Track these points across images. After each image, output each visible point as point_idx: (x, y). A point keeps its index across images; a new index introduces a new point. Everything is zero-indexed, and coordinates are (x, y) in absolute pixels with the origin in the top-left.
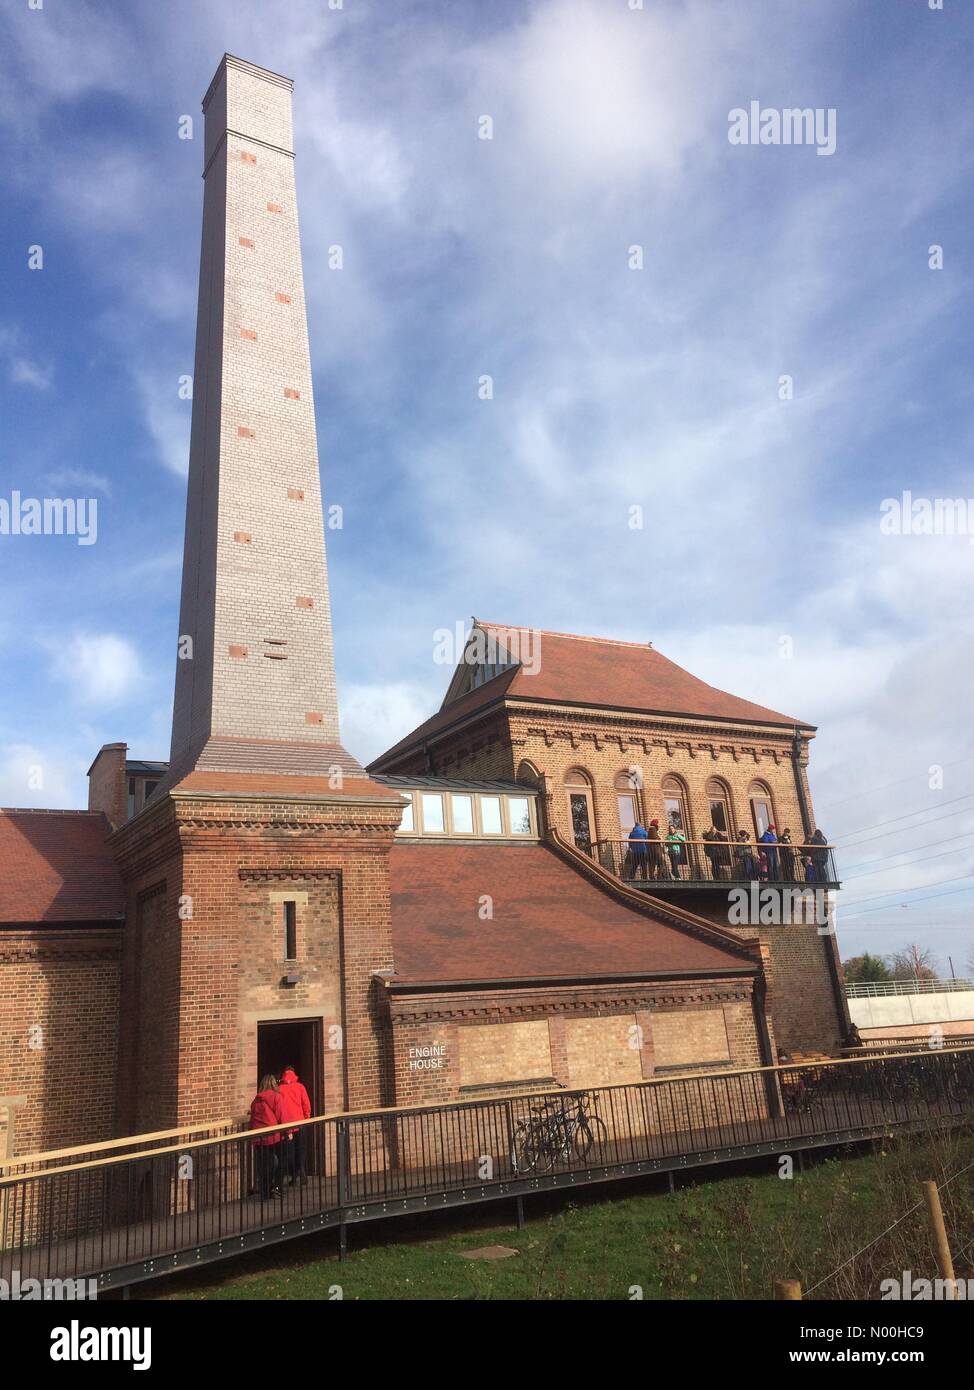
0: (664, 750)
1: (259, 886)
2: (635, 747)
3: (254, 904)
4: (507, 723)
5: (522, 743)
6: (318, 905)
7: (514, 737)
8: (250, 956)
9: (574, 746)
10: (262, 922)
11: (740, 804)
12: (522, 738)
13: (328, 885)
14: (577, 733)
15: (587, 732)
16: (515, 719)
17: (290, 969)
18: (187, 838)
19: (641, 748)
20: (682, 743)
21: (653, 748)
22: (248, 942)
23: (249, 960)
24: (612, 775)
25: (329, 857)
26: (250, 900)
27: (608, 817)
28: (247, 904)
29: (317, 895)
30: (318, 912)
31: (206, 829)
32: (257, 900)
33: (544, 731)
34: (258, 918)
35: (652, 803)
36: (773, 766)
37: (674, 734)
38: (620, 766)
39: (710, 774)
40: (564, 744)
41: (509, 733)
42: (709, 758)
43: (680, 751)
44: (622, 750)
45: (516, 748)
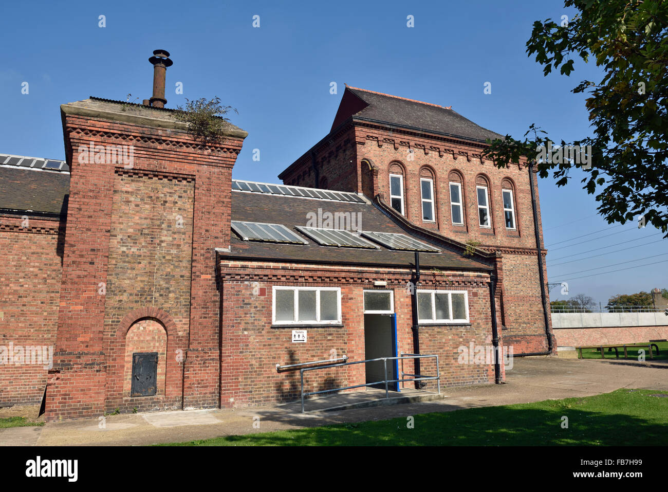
0: (451, 156)
1: (132, 181)
2: (433, 152)
3: (127, 192)
4: (354, 131)
5: (363, 144)
6: (177, 198)
7: (358, 139)
8: (122, 226)
9: (396, 149)
10: (133, 205)
11: (495, 190)
12: (362, 140)
13: (185, 186)
14: (397, 141)
15: (404, 140)
16: (360, 129)
17: (152, 238)
18: (76, 141)
19: (437, 153)
20: (463, 152)
21: (445, 154)
22: (121, 217)
23: (121, 229)
24: (418, 168)
25: (187, 166)
26: (125, 189)
27: (414, 191)
28: (122, 192)
29: (176, 191)
30: (176, 202)
31: (90, 136)
32: (130, 190)
33: (377, 138)
34: (130, 202)
35: (442, 185)
36: (517, 171)
37: (458, 147)
38: (423, 163)
39: (478, 172)
40: (389, 147)
41: (354, 137)
42: (479, 163)
43: (461, 157)
44: (425, 153)
45: (359, 146)
